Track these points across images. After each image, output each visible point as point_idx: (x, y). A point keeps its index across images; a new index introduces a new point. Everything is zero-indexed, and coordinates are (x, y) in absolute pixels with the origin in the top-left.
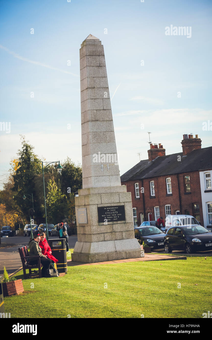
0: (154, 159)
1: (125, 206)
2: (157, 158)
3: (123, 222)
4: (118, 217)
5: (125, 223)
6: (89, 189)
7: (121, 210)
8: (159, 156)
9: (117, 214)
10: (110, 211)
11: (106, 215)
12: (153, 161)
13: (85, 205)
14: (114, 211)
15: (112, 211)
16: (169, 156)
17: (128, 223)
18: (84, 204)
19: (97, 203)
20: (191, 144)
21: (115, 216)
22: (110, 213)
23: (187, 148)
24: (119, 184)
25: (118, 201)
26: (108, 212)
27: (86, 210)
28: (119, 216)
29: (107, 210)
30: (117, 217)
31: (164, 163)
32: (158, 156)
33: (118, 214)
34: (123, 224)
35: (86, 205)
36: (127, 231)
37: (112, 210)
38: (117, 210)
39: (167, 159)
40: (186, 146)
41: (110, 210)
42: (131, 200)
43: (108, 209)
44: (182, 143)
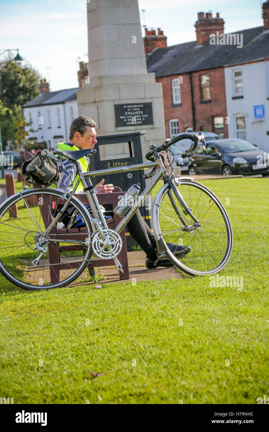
0: (151, 51)
1: (153, 103)
2: (154, 50)
3: (150, 126)
4: (144, 119)
5: (153, 128)
6: (100, 78)
7: (147, 108)
8: (158, 47)
9: (141, 115)
10: (132, 111)
11: (126, 116)
12: (149, 54)
13: (95, 102)
14: (138, 111)
15: (135, 111)
16: (172, 48)
17: (157, 128)
18: (93, 101)
19: (113, 98)
20: (209, 28)
21: (139, 118)
22: (132, 113)
23: (204, 33)
24: (144, 70)
25: (143, 96)
26: (129, 111)
27: (96, 109)
28: (145, 117)
29: (127, 108)
30: (142, 120)
31: (166, 58)
32: (155, 47)
33: (143, 114)
34: (150, 130)
35: (97, 102)
36: (156, 140)
37: (135, 109)
38: (141, 109)
39: (171, 51)
40: (202, 31)
41: (131, 108)
42: (162, 95)
43: (129, 108)
44: (196, 26)
